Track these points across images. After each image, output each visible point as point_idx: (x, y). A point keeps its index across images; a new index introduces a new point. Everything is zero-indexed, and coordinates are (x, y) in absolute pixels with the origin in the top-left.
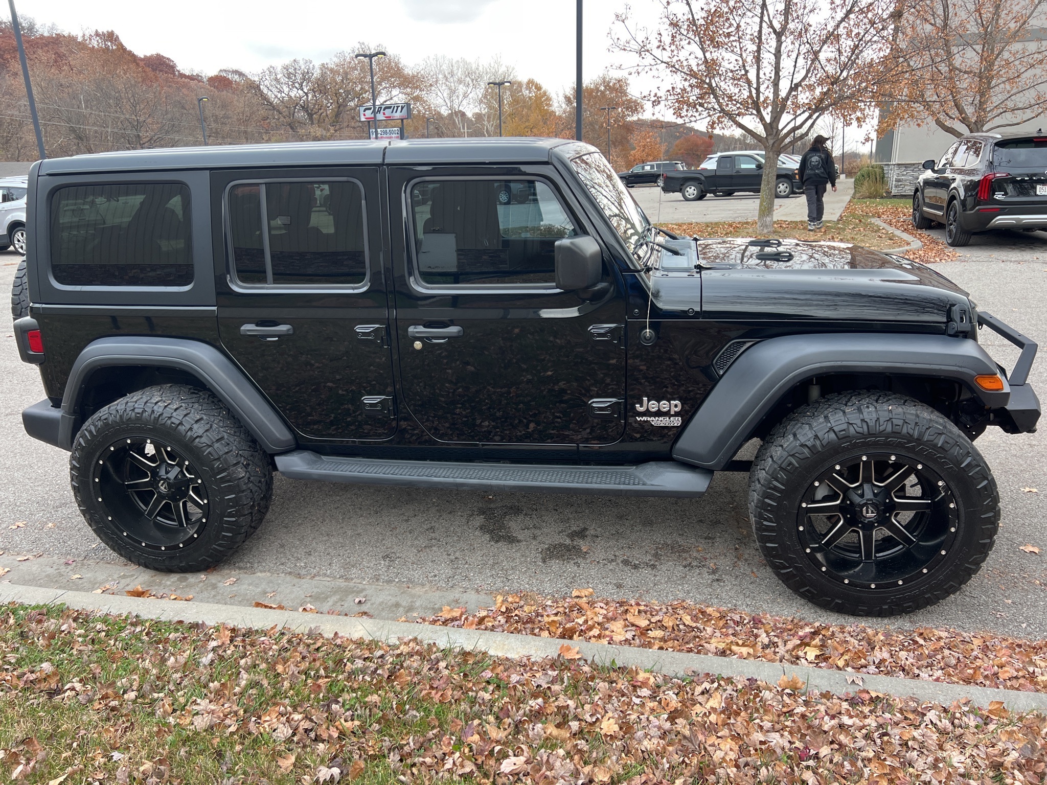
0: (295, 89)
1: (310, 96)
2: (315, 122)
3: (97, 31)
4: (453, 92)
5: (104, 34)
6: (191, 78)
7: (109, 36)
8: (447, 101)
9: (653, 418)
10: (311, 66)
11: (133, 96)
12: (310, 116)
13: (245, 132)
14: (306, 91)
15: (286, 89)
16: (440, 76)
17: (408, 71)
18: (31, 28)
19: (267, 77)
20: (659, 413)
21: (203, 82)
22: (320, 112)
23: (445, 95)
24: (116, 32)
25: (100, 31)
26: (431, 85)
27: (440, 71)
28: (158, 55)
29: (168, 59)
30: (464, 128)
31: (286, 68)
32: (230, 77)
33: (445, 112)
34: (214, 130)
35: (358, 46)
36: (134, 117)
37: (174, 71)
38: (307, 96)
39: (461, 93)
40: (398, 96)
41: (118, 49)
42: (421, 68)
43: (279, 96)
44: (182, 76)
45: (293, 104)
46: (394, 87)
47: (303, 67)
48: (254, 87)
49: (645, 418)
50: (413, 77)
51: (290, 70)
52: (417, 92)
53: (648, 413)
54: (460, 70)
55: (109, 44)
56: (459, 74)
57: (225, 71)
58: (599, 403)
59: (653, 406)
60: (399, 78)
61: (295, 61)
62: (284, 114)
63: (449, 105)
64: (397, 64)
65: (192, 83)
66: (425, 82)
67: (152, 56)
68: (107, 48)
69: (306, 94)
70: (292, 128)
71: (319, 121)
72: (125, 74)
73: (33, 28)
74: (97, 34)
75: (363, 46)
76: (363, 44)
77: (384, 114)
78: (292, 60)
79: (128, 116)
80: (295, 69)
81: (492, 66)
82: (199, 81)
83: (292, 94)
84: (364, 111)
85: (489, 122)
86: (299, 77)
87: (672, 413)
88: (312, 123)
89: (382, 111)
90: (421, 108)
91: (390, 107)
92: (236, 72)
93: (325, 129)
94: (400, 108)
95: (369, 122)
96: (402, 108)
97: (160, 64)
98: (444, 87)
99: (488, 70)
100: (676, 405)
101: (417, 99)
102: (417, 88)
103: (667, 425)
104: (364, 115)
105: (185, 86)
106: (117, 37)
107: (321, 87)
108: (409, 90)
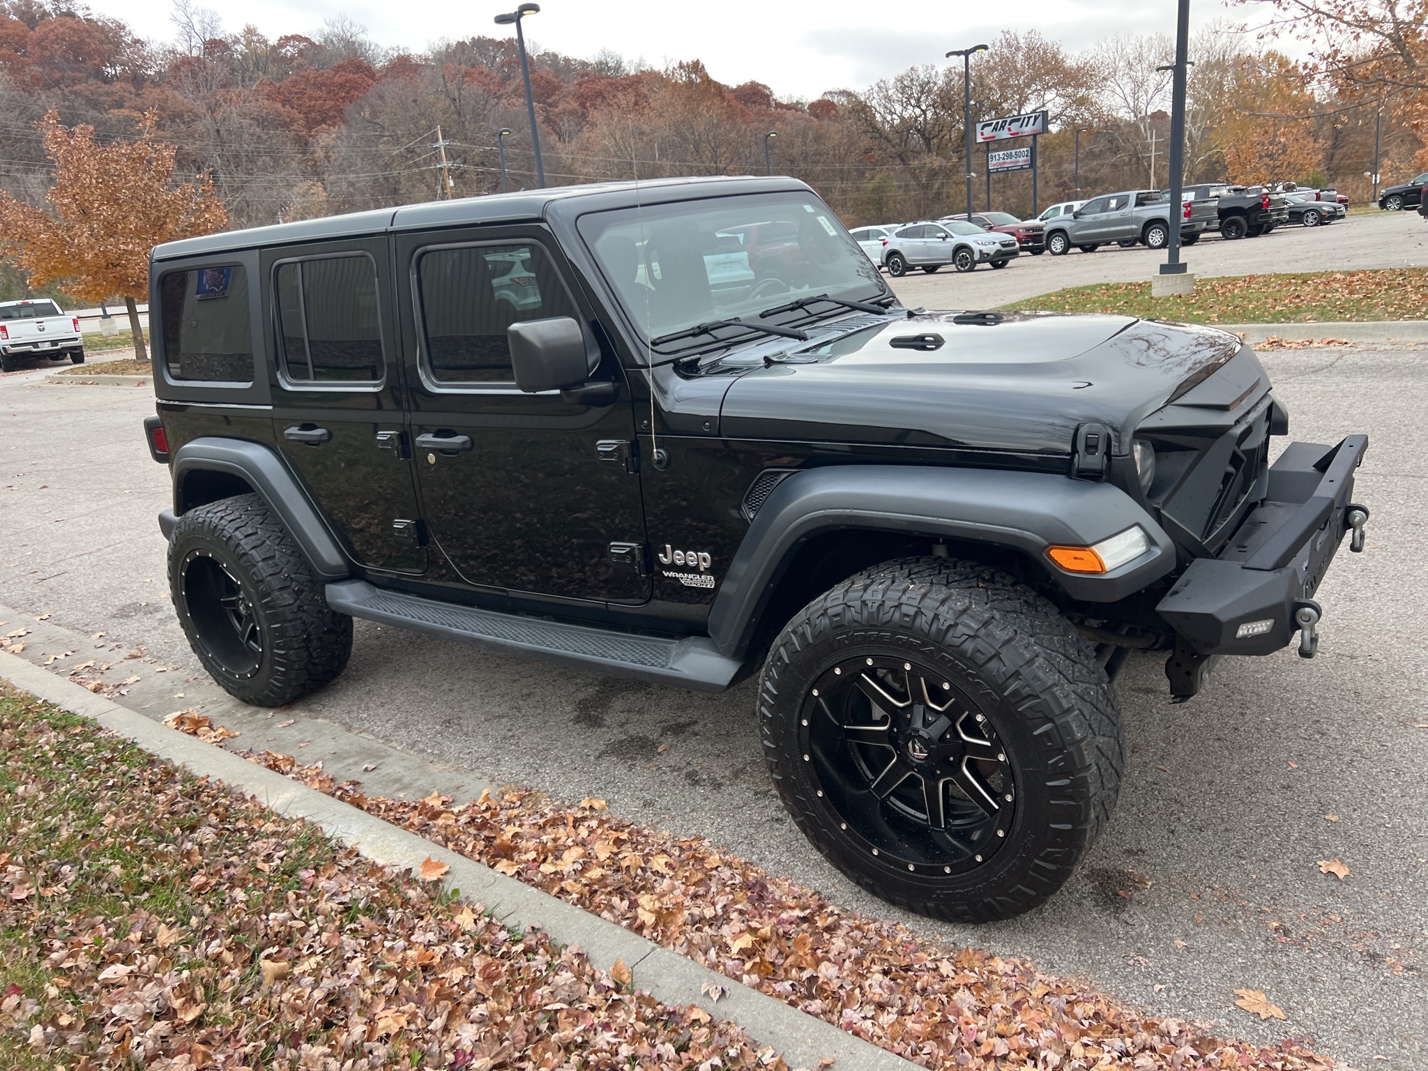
0: (909, 107)
1: (929, 114)
2: (934, 148)
3: (681, 62)
4: (1139, 85)
5: (688, 66)
6: (788, 107)
7: (693, 68)
8: (1129, 99)
9: (681, 575)
10: (933, 73)
11: (714, 138)
12: (927, 141)
13: (841, 171)
14: (924, 107)
15: (898, 108)
16: (1122, 64)
17: (1070, 63)
18: (618, 67)
19: (875, 95)
20: (685, 569)
21: (803, 111)
22: (942, 133)
23: (1127, 91)
24: (702, 61)
25: (685, 63)
26: (1105, 79)
27: (1121, 57)
28: (753, 83)
29: (764, 86)
30: (1151, 138)
31: (901, 80)
32: (835, 101)
33: (1124, 114)
34: (803, 172)
35: (1001, 36)
36: (712, 164)
37: (769, 101)
38: (925, 114)
39: (1151, 85)
40: (1053, 101)
41: (703, 82)
42: (1091, 55)
43: (889, 118)
44: (779, 105)
45: (907, 126)
46: (1049, 88)
47: (922, 76)
48: (860, 110)
49: (672, 574)
50: (1079, 69)
51: (905, 83)
52: (1082, 92)
53: (673, 567)
54: (1153, 50)
55: (694, 76)
56: (1151, 58)
57: (830, 93)
58: (619, 548)
59: (679, 557)
60: (1057, 74)
61: (912, 69)
62: (894, 142)
63: (1132, 105)
64: (1054, 56)
65: (789, 114)
66: (1095, 75)
67: (745, 85)
68: (691, 81)
69: (924, 112)
70: (902, 160)
71: (938, 147)
72: (708, 111)
73: (620, 67)
74: (681, 66)
75: (1008, 36)
76: (1008, 32)
77: (1009, 130)
78: (909, 68)
79: (707, 164)
80: (912, 80)
81: (1206, 38)
82: (797, 110)
83: (906, 115)
84: (982, 129)
85: (1194, 123)
86: (915, 91)
87: (702, 569)
88: (930, 151)
89: (1007, 126)
90: (1086, 115)
91: (1019, 120)
92: (844, 93)
93: (945, 158)
94: (1032, 120)
95: (988, 143)
96: (1036, 118)
97: (754, 94)
98: (1126, 79)
99: (1199, 46)
100: (702, 558)
101: (1082, 102)
102: (1082, 86)
103: (699, 585)
104: (982, 134)
105: (780, 118)
106: (703, 66)
107: (945, 100)
108: (1070, 90)
